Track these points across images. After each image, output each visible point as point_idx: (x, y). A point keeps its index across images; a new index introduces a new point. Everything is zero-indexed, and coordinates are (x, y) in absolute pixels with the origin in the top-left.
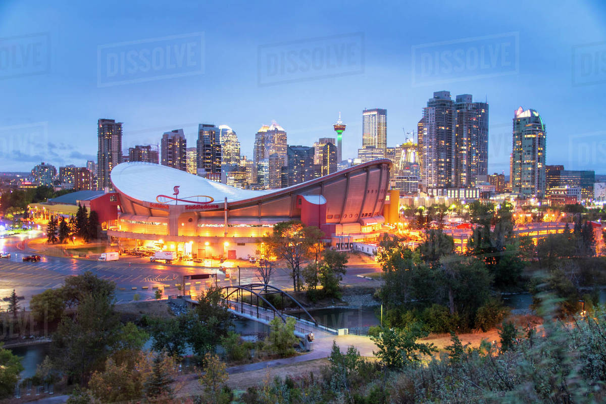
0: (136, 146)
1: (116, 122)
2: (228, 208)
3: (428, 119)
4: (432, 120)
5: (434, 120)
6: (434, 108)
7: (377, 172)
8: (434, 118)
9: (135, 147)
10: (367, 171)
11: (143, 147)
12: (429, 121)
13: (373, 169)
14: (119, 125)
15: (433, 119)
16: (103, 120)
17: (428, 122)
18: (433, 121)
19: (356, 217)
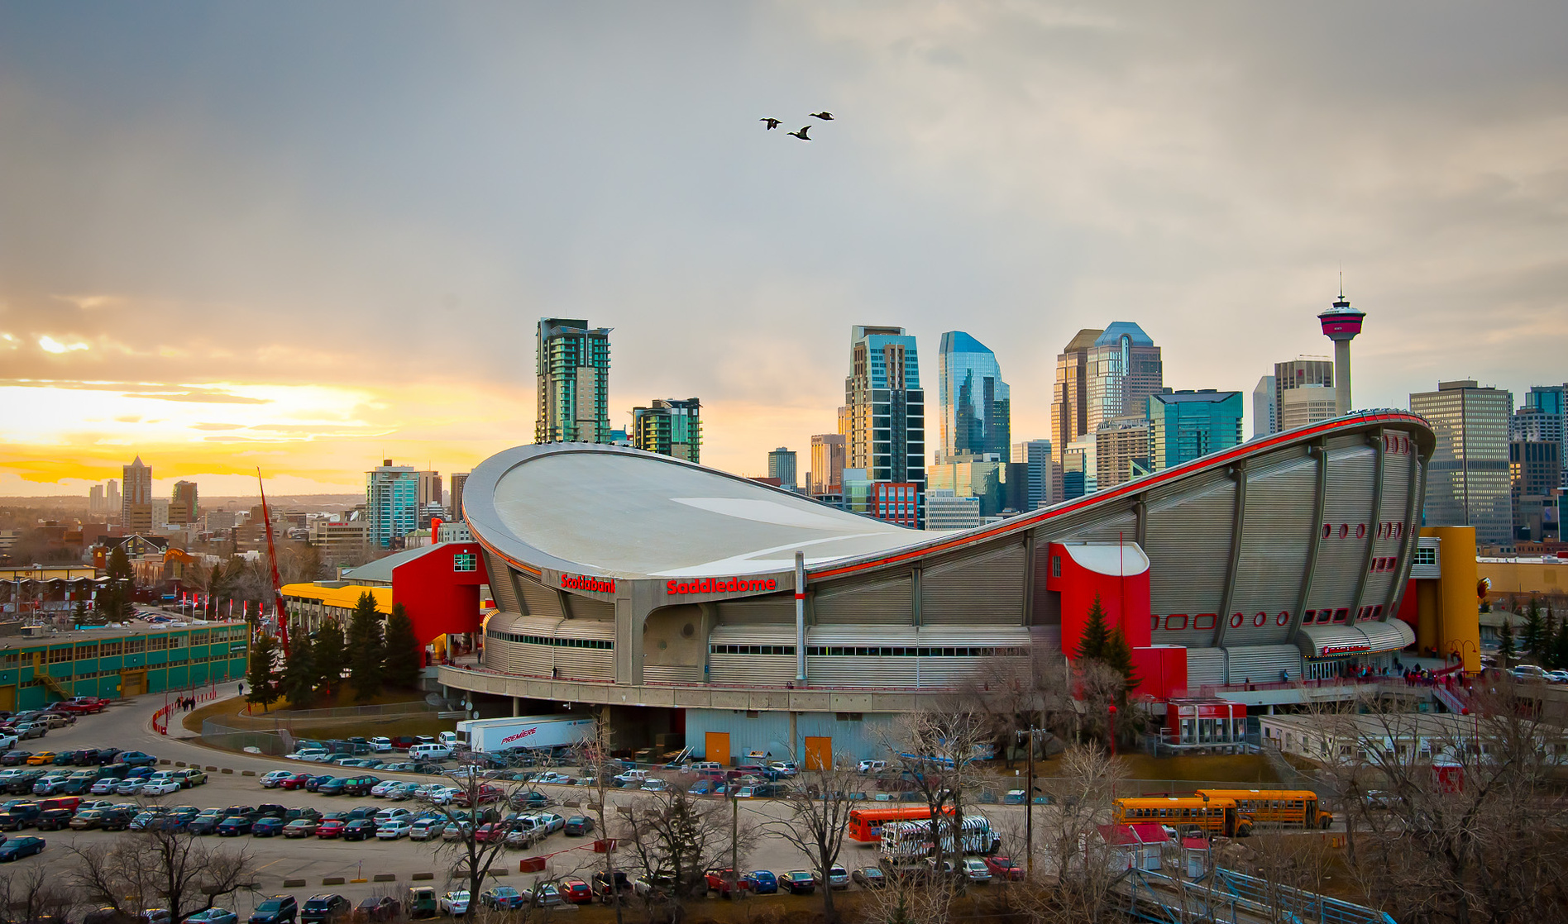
0: (655, 403)
1: (592, 326)
2: (806, 590)
7: (1363, 460)
9: (650, 406)
10: (1318, 457)
11: (675, 404)
13: (1340, 448)
14: (601, 336)
16: (552, 323)
19: (1284, 623)
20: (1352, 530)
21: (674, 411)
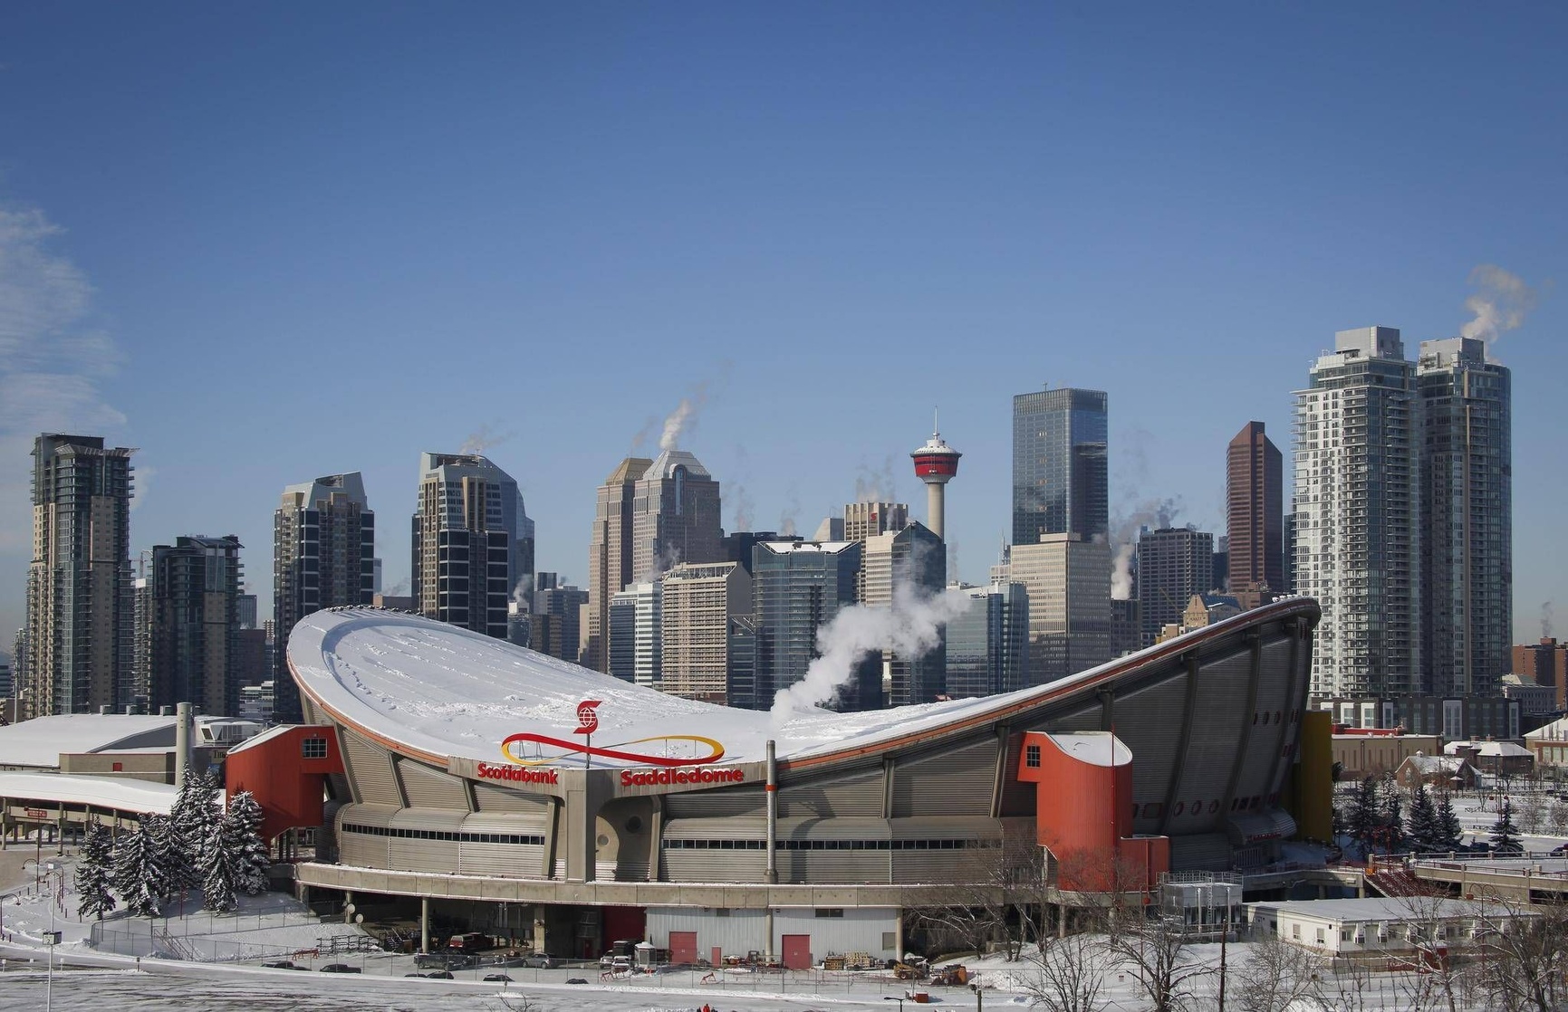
0: (182, 541)
1: (109, 445)
2: (776, 781)
3: (1315, 436)
4: (1330, 439)
5: (1340, 439)
6: (1340, 391)
7: (1282, 646)
8: (1341, 430)
9: (174, 544)
10: (1253, 644)
11: (210, 542)
12: (1320, 440)
14: (120, 462)
15: (1335, 434)
16: (57, 439)
17: (1315, 446)
18: (1335, 443)
19: (1214, 811)
20: (1272, 717)
21: (210, 552)
